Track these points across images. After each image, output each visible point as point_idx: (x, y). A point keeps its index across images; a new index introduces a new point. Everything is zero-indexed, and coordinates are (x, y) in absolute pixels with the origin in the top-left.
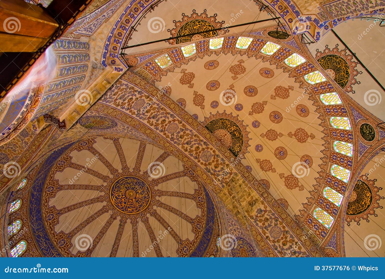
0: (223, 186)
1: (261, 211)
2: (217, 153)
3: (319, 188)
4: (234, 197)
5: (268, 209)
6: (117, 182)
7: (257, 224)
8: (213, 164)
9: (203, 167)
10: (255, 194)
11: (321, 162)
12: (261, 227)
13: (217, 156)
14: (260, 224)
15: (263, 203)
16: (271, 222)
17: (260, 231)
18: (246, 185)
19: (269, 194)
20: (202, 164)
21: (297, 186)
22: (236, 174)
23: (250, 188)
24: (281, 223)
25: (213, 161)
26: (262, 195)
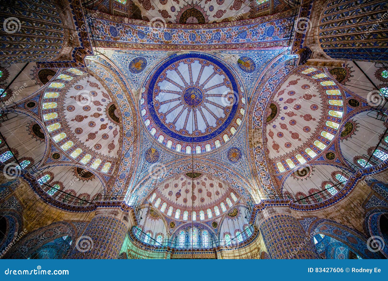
0: (253, 128)
1: (259, 147)
2: (263, 116)
3: (286, 157)
4: (253, 135)
5: (263, 149)
6: (194, 88)
7: (255, 151)
8: (258, 118)
9: (254, 116)
10: (261, 140)
11: (294, 150)
12: (255, 153)
13: (262, 117)
14: (256, 151)
15: (262, 145)
16: (260, 154)
17: (254, 154)
18: (261, 135)
19: (266, 144)
20: (254, 114)
21: (277, 149)
22: (261, 128)
23: (261, 137)
24: (264, 157)
25: (259, 117)
26: (264, 143)
